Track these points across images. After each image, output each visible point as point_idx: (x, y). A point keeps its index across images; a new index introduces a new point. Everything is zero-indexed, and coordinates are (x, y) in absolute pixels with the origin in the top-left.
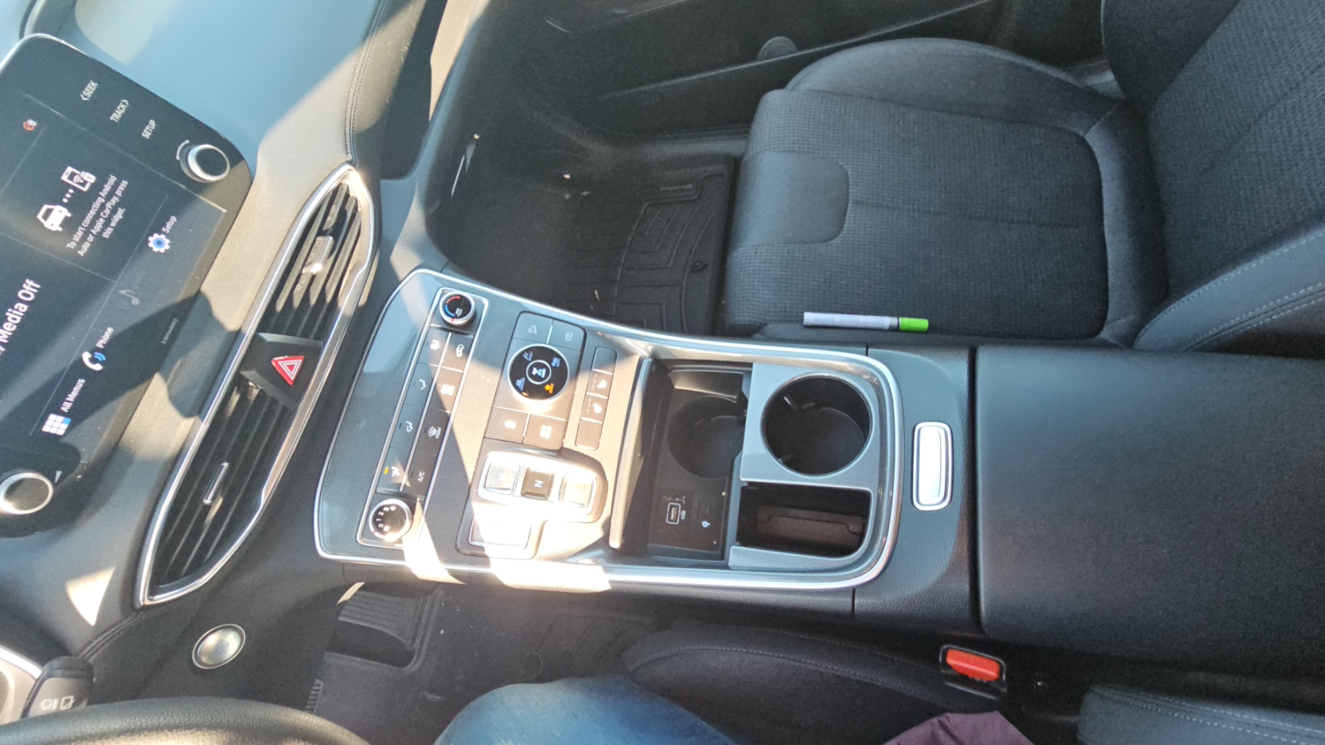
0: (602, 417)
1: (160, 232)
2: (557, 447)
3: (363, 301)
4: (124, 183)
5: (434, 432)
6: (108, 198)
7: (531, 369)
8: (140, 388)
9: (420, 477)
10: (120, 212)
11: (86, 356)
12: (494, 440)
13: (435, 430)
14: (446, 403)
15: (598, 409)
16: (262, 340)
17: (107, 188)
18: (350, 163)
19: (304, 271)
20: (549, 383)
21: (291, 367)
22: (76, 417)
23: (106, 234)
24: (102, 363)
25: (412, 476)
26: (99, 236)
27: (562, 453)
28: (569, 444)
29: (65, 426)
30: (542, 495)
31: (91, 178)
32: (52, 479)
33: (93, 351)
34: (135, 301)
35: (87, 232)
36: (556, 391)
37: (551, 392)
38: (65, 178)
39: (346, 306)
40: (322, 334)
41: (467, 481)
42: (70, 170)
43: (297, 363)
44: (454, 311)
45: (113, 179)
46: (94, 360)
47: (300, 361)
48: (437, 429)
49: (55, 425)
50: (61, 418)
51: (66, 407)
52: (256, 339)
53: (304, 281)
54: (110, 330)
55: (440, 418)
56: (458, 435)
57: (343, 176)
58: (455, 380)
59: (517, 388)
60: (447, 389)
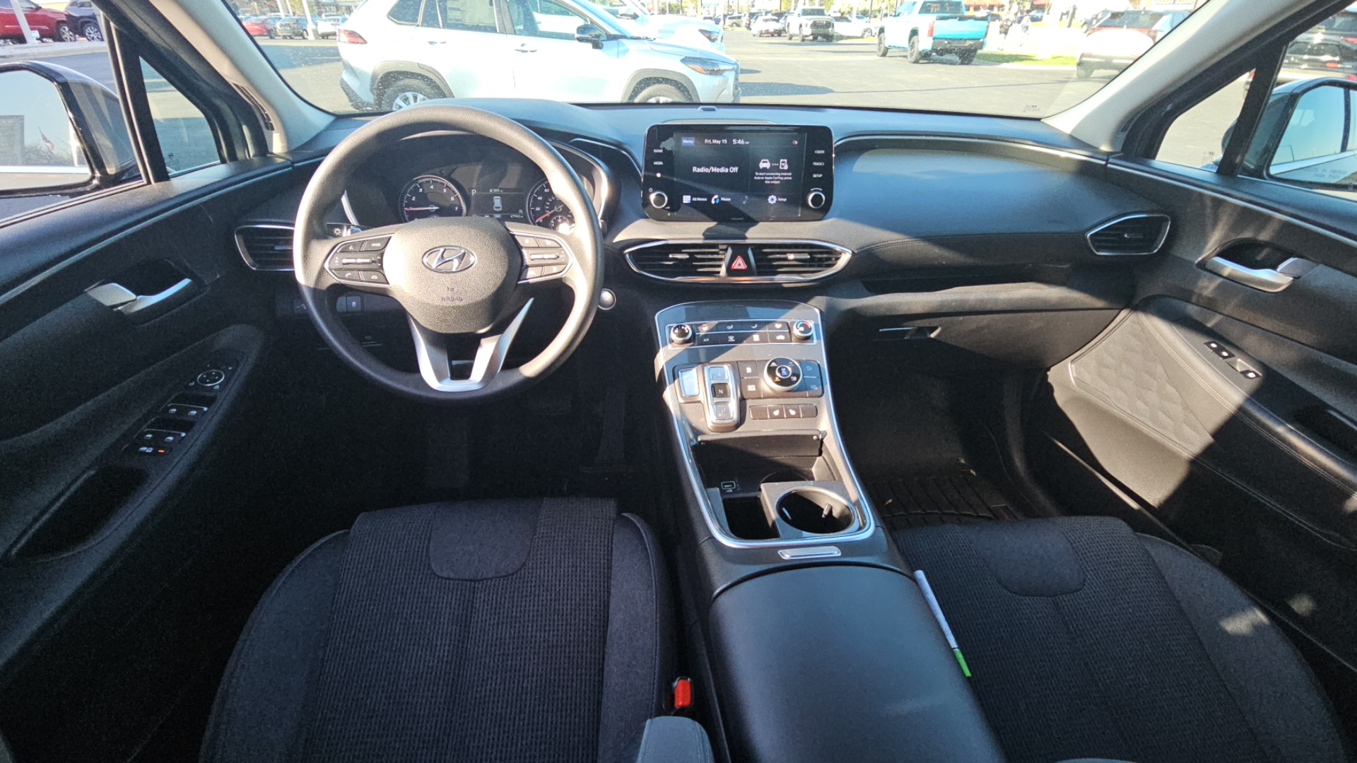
0: (773, 417)
1: (777, 198)
2: (745, 397)
3: (785, 285)
4: (790, 178)
5: (731, 339)
6: (781, 176)
7: (784, 367)
8: (708, 219)
9: (706, 339)
10: (778, 182)
11: (716, 197)
12: (736, 367)
14: (749, 339)
15: (776, 413)
16: (747, 249)
17: (785, 174)
18: (853, 253)
19: (787, 254)
20: (780, 378)
21: (740, 266)
22: (692, 204)
23: (766, 182)
24: (715, 203)
25: (705, 336)
26: (765, 180)
27: (742, 401)
28: (749, 403)
29: (687, 202)
30: (715, 394)
31: (786, 167)
32: (666, 206)
33: (719, 198)
34: (744, 202)
35: (764, 176)
36: (777, 383)
37: (775, 381)
38: (781, 160)
39: (779, 278)
40: (760, 274)
41: (713, 359)
42: (786, 161)
43: (743, 266)
44: (801, 326)
45: (790, 174)
46: (715, 200)
47: (745, 268)
48: (733, 339)
49: (687, 199)
50: (689, 199)
51: (694, 199)
52: (748, 245)
53: (782, 256)
54: (729, 200)
55: (740, 339)
56: (734, 349)
57: (845, 252)
58: (763, 340)
59: (770, 364)
60: (756, 337)
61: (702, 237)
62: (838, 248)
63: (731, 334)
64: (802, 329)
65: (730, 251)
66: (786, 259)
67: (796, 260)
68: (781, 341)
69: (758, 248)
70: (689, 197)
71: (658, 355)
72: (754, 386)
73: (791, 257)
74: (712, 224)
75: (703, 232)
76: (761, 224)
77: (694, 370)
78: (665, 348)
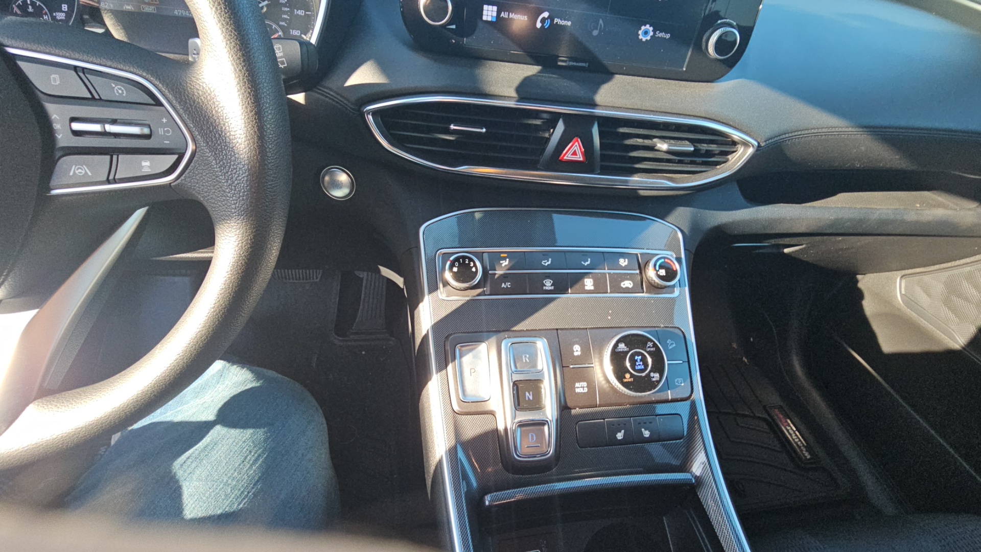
0: (612, 443)
1: (654, 31)
2: (569, 404)
3: (642, 193)
5: (548, 284)
7: (639, 354)
8: (529, 59)
9: (505, 284)
11: (546, 14)
12: (555, 339)
13: (550, 285)
14: (577, 287)
15: (619, 436)
16: (592, 125)
18: (759, 146)
19: (655, 140)
20: (632, 376)
21: (575, 153)
22: (498, 23)
24: (543, 27)
25: (505, 277)
27: (563, 410)
29: (489, 19)
30: (519, 404)
32: (450, 22)
33: (551, 18)
34: (595, 33)
36: (626, 385)
37: (625, 380)
39: (636, 180)
40: (605, 170)
41: (513, 327)
43: (580, 157)
44: (661, 267)
47: (581, 159)
48: (551, 286)
49: (490, 13)
50: (495, 14)
51: (504, 15)
52: (592, 118)
53: (647, 142)
54: (569, 23)
55: (563, 285)
56: (551, 306)
57: (746, 144)
58: (599, 288)
59: (616, 346)
60: (589, 284)
61: (514, 94)
62: (736, 135)
63: (548, 276)
64: (662, 272)
65: (560, 127)
66: (652, 148)
67: (669, 152)
68: (627, 290)
69: (609, 125)
70: (495, 8)
71: (421, 305)
72: (585, 384)
73: (663, 146)
74: (532, 70)
75: (516, 83)
76: (619, 79)
77: (483, 347)
78: (434, 294)
